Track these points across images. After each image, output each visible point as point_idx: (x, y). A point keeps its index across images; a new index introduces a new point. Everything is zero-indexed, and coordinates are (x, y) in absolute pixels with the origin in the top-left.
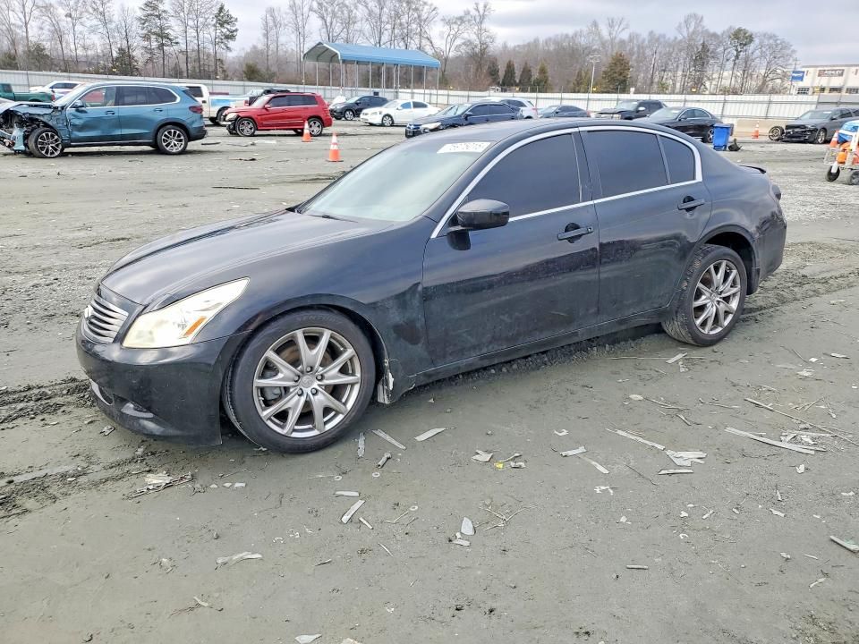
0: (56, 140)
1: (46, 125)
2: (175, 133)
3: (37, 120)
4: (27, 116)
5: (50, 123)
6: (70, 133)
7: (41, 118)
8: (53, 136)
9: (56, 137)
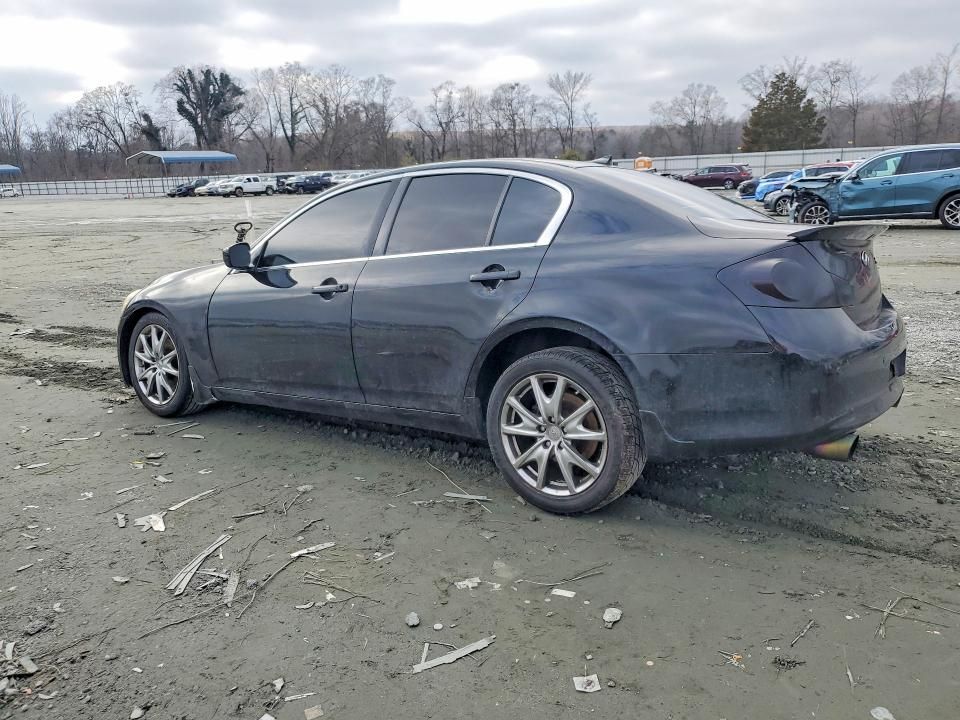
0: (826, 214)
1: (820, 199)
2: (951, 207)
3: (812, 194)
4: (803, 190)
5: (824, 197)
6: (839, 206)
7: (815, 192)
8: (822, 210)
9: (826, 211)
